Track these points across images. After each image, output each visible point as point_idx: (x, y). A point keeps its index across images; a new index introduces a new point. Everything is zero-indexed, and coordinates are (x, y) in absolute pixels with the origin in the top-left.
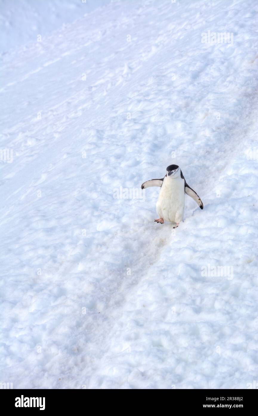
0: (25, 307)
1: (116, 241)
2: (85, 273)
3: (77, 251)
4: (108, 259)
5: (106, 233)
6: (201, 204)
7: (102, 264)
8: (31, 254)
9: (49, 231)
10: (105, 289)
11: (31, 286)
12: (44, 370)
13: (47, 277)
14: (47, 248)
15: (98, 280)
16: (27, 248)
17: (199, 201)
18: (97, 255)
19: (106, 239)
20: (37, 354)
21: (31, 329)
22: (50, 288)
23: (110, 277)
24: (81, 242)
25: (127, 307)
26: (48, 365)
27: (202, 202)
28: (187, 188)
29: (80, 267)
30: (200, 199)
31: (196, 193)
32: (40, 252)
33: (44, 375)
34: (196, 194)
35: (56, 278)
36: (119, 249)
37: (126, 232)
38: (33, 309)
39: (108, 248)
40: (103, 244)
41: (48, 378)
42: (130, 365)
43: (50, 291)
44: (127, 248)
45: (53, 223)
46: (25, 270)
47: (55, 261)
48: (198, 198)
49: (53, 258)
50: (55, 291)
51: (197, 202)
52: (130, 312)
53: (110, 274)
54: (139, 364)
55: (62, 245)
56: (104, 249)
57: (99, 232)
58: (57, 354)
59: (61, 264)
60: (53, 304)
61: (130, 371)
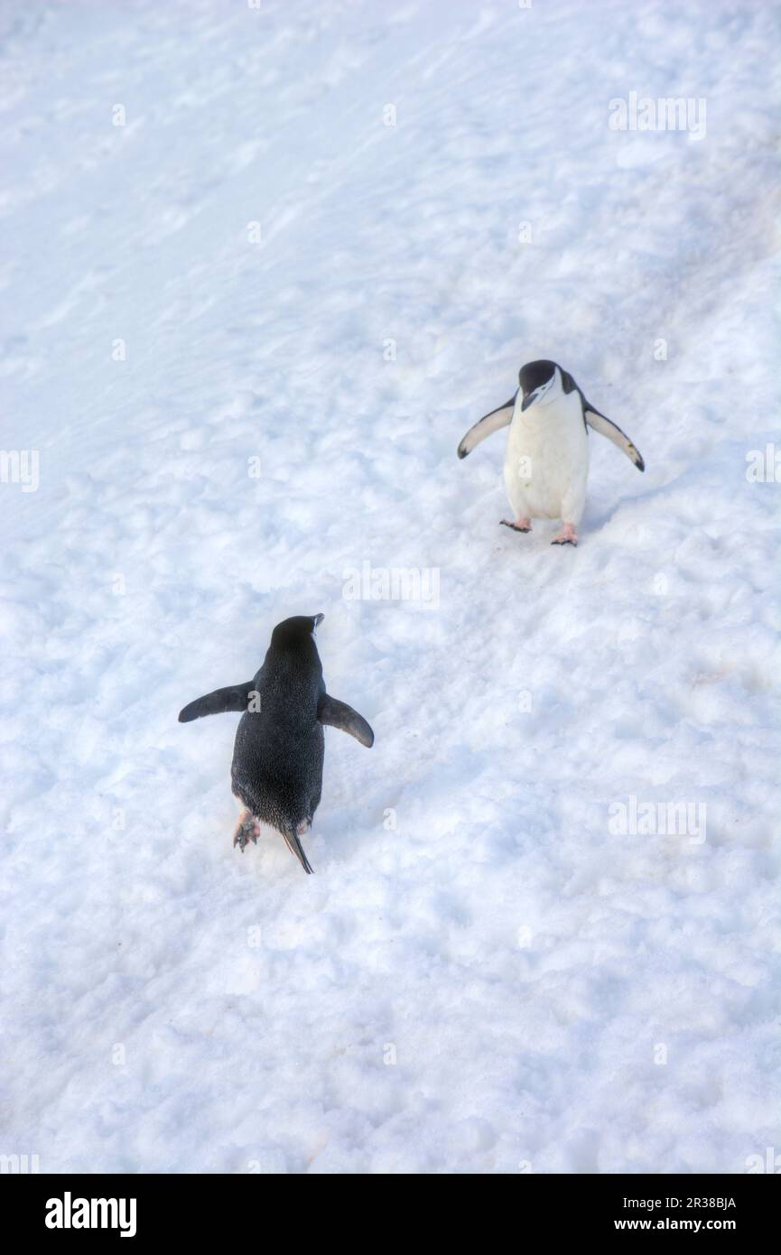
0: (416, 363)
1: (665, 196)
2: (580, 279)
3: (560, 221)
4: (642, 242)
5: (642, 173)
6: (638, 458)
7: (623, 256)
8: (439, 226)
9: (492, 164)
10: (628, 323)
11: (436, 310)
12: (459, 526)
13: (476, 287)
14: (481, 209)
15: (611, 300)
16: (429, 209)
17: (631, 450)
18: (612, 232)
19: (639, 190)
20: (443, 483)
21: (430, 421)
22: (484, 316)
23: (645, 293)
24: (572, 197)
25: (686, 372)
26: (468, 514)
27: (638, 453)
28: (589, 415)
29: (567, 264)
30: (631, 446)
31: (618, 428)
32: (465, 220)
33: (457, 536)
34: (620, 430)
35: (501, 290)
36: (674, 218)
37: (697, 173)
38: (437, 368)
39: (642, 214)
40: (634, 203)
41: (467, 545)
42: (683, 520)
43: (484, 324)
44: (696, 215)
45: (501, 144)
46: (423, 266)
47: (500, 247)
48: (627, 443)
49: (498, 238)
50: (497, 323)
51: (625, 451)
52: (693, 385)
53: (645, 285)
54: (706, 520)
55: (523, 203)
56: (632, 217)
57: (621, 171)
58: (494, 487)
59: (516, 255)
60: (488, 359)
61: (682, 537)
